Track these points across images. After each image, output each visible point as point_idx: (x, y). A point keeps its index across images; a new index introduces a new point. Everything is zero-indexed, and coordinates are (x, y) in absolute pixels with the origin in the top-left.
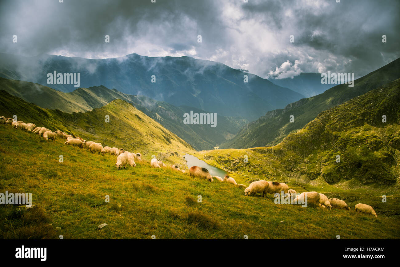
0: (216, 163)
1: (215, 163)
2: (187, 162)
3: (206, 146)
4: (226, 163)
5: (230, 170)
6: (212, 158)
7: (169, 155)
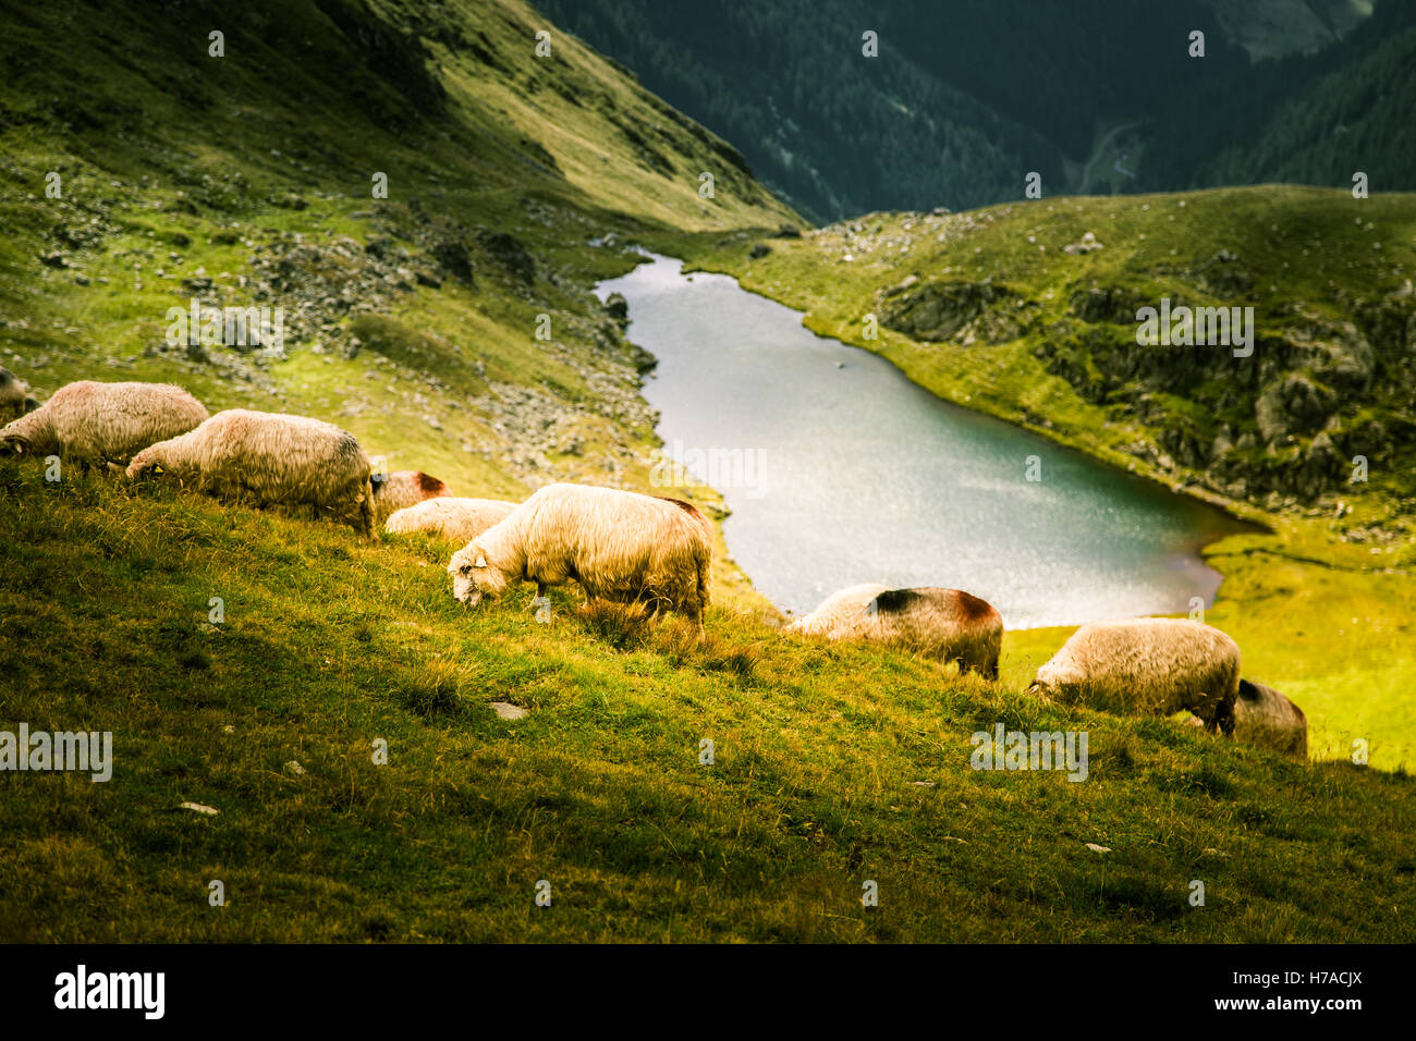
0: (1045, 388)
1: (1038, 391)
2: (646, 365)
3: (956, 155)
4: (1182, 389)
5: (1239, 486)
6: (999, 317)
7: (405, 273)
